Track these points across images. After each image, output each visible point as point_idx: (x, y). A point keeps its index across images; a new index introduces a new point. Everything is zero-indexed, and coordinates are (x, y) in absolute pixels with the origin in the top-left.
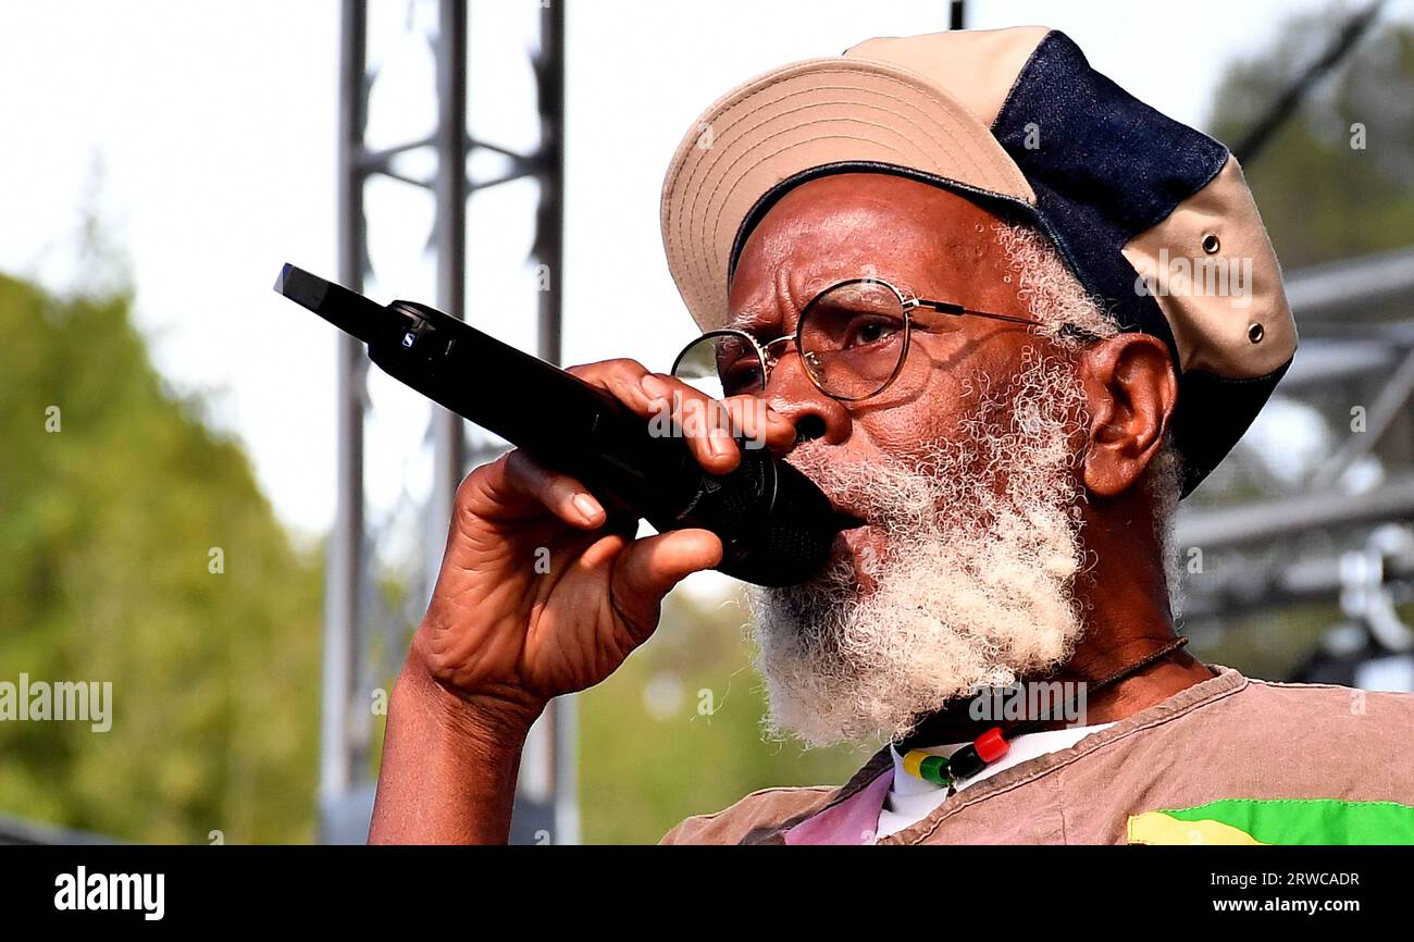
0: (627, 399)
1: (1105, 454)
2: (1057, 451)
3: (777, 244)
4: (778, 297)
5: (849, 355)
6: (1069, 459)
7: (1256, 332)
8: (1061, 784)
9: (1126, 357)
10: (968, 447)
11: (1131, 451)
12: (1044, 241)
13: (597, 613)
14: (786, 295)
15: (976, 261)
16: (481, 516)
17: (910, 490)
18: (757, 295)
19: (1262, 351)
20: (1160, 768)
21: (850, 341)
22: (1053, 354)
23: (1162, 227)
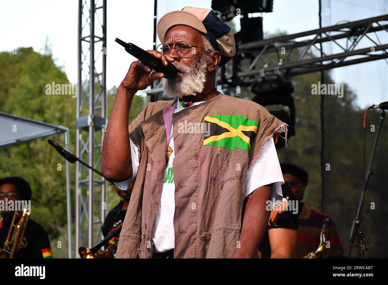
1: (211, 66)
2: (205, 66)
4: (172, 41)
5: (181, 50)
7: (231, 52)
8: (197, 110)
9: (215, 54)
10: (195, 64)
11: (214, 66)
12: (207, 39)
14: (174, 41)
15: (198, 40)
16: (133, 68)
17: (187, 69)
18: (170, 40)
19: (231, 54)
20: (209, 110)
21: (181, 48)
22: (206, 53)
23: (222, 38)
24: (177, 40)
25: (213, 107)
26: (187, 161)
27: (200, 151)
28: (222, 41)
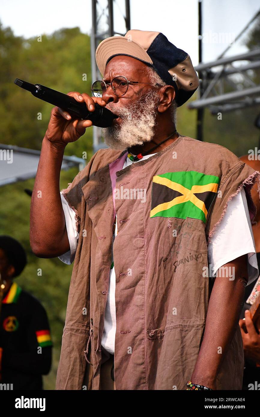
1: (162, 106)
4: (110, 76)
5: (120, 87)
6: (154, 107)
7: (191, 84)
9: (167, 89)
11: (166, 105)
12: (154, 70)
15: (142, 73)
16: (54, 115)
18: (108, 74)
19: (192, 87)
21: (120, 85)
22: (154, 89)
23: (176, 67)
24: (115, 74)
25: (165, 161)
26: (131, 240)
27: (146, 225)
28: (177, 72)
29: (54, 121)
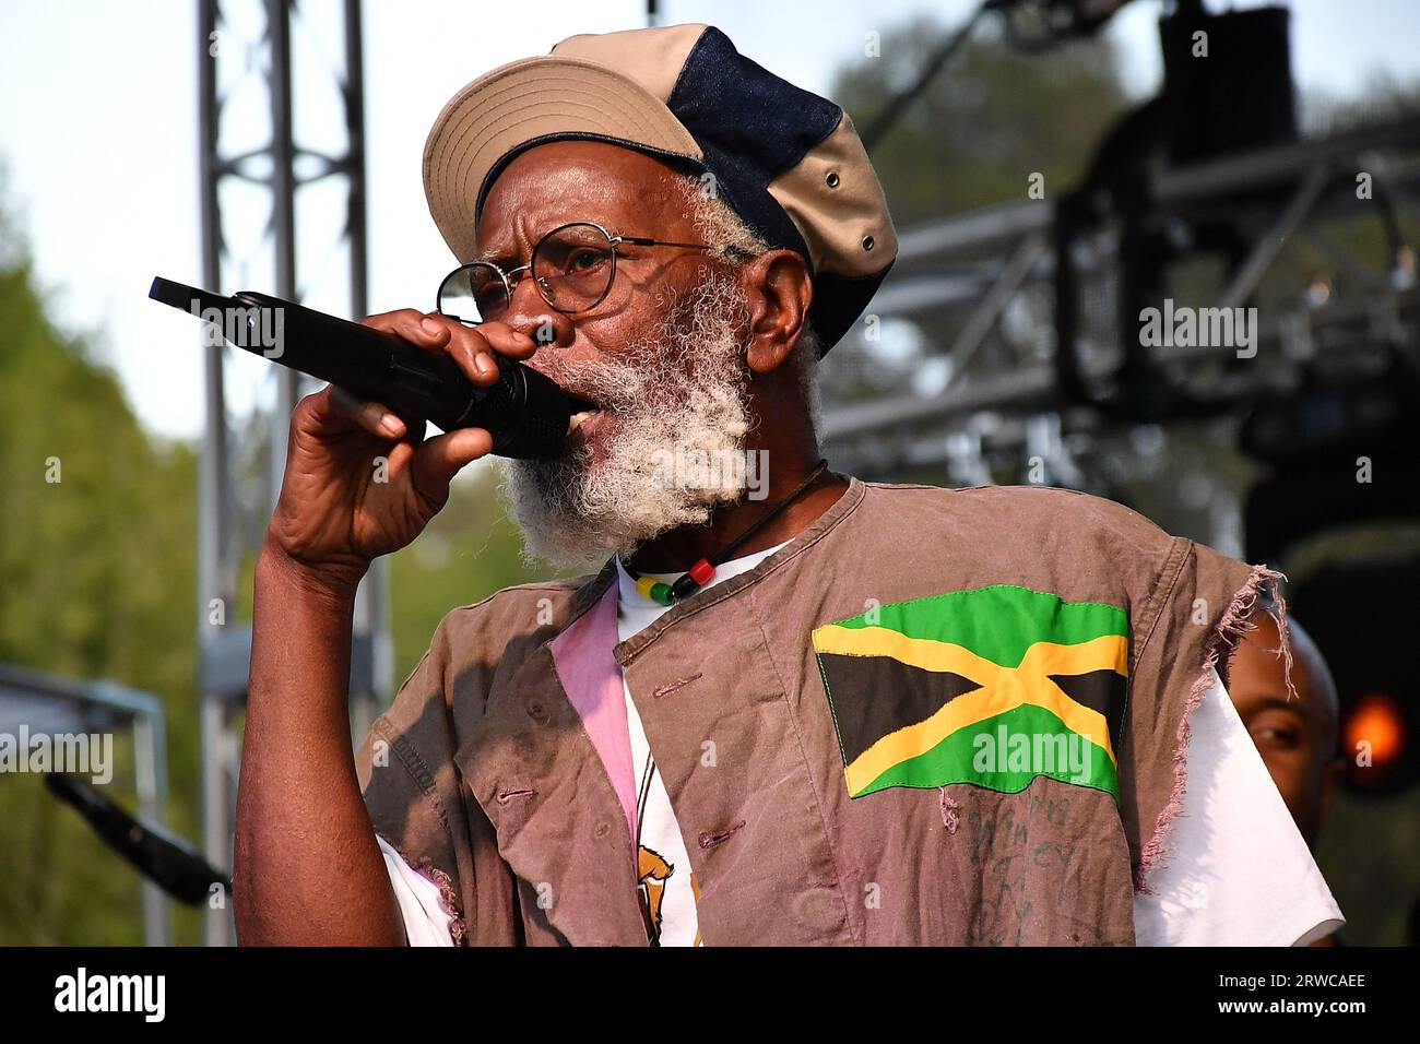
0: (413, 338)
1: (762, 343)
2: (727, 342)
3: (512, 197)
4: (516, 236)
5: (571, 278)
6: (737, 347)
7: (868, 242)
8: (754, 601)
9: (774, 267)
10: (663, 344)
11: (781, 338)
13: (405, 495)
14: (521, 234)
15: (662, 204)
16: (312, 434)
17: (626, 379)
18: (499, 235)
19: (873, 256)
20: (825, 584)
21: (571, 267)
22: (721, 270)
23: (796, 169)
24: (539, 224)
25: (841, 564)
26: (778, 901)
27: (838, 831)
28: (806, 189)
29: (316, 458)
